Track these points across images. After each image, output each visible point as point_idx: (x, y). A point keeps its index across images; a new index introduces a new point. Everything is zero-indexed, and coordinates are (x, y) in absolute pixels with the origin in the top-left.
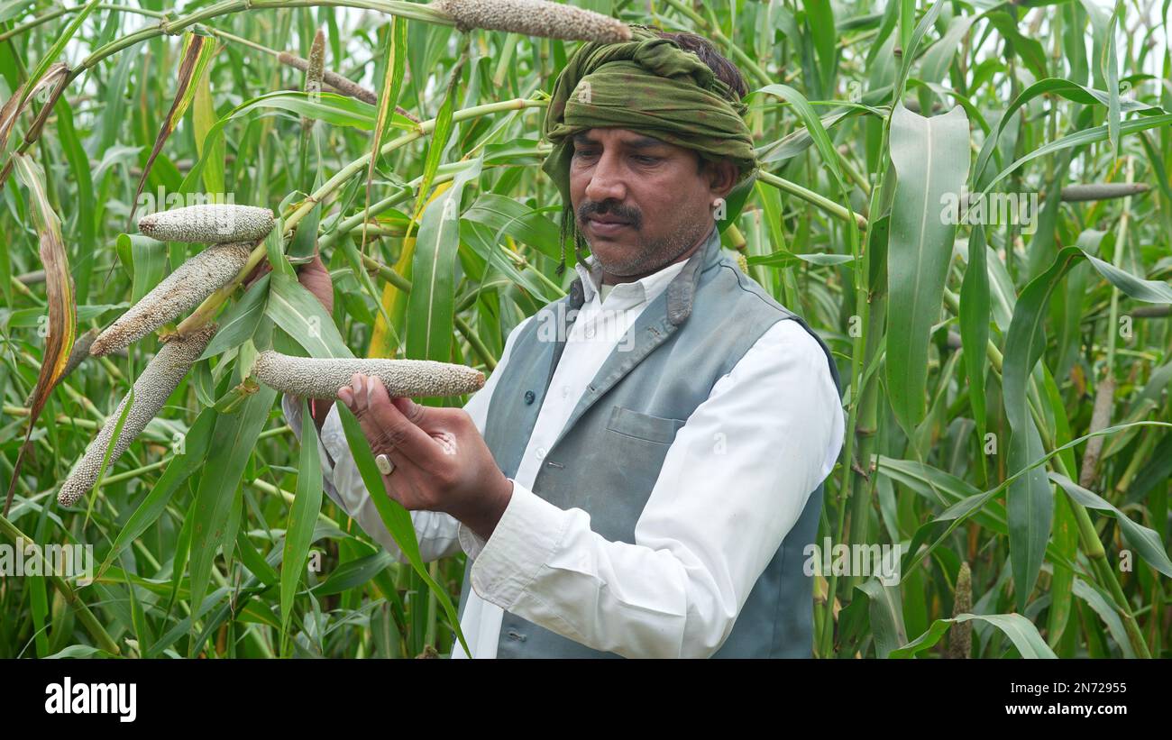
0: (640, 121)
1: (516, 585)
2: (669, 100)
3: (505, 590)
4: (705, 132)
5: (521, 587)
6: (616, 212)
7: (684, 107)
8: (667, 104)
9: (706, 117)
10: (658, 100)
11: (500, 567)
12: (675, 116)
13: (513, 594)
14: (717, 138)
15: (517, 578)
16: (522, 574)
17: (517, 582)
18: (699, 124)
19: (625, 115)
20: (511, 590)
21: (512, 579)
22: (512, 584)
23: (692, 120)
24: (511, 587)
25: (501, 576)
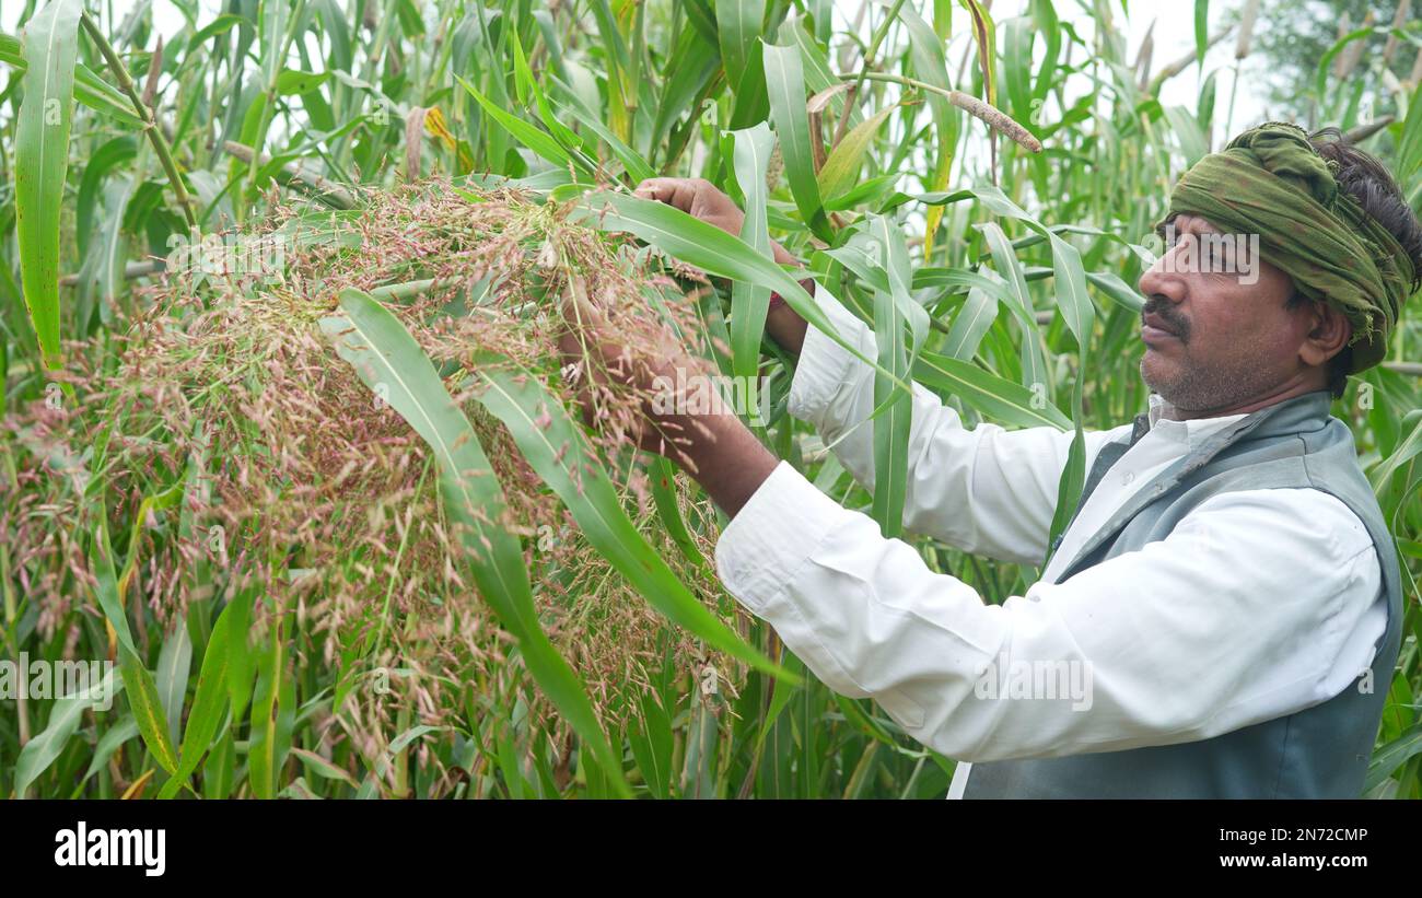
0: (1218, 211)
1: (772, 580)
2: (1261, 197)
3: (757, 584)
4: (1293, 248)
5: (778, 584)
6: (1164, 315)
7: (1276, 210)
8: (1258, 200)
9: (1300, 231)
10: (1248, 192)
11: (754, 550)
12: (1259, 216)
13: (766, 591)
14: (1313, 265)
15: (774, 571)
16: (780, 565)
17: (773, 575)
18: (1289, 237)
19: (1207, 200)
20: (765, 586)
21: (767, 570)
22: (765, 576)
23: (1281, 228)
24: (764, 581)
25: (753, 562)
